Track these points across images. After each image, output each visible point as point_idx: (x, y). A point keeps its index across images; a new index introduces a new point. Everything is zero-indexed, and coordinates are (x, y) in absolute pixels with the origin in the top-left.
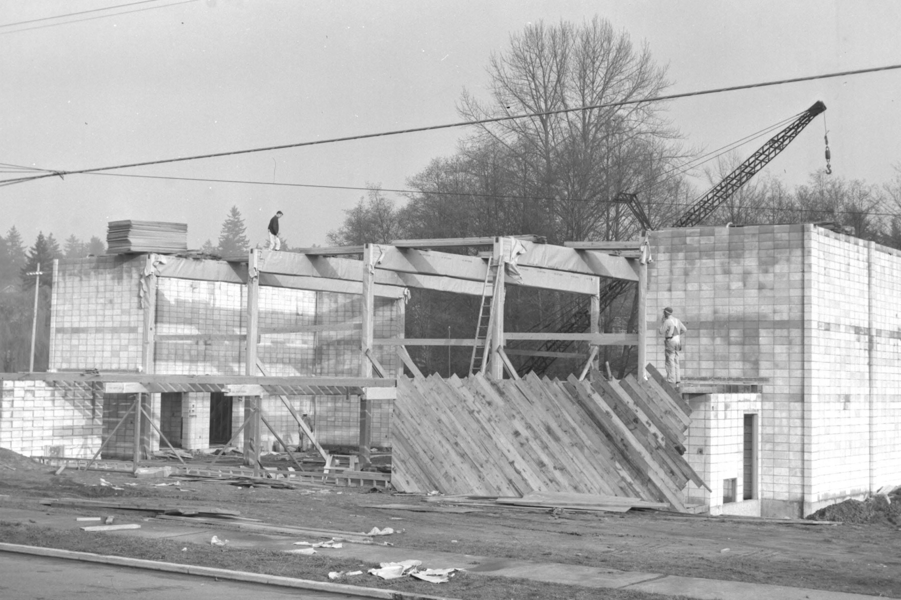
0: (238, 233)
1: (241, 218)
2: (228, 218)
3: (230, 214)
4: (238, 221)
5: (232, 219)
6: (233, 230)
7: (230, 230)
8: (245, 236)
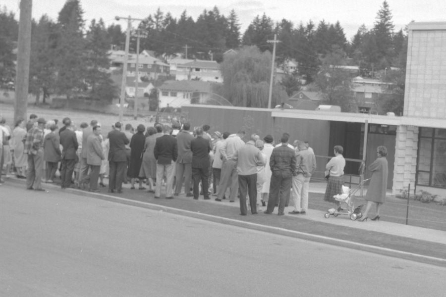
0: (386, 20)
1: (390, 9)
2: (380, 9)
3: (382, 6)
4: (388, 11)
5: (384, 9)
6: (384, 17)
7: (382, 17)
8: (392, 22)
